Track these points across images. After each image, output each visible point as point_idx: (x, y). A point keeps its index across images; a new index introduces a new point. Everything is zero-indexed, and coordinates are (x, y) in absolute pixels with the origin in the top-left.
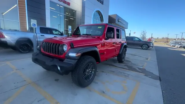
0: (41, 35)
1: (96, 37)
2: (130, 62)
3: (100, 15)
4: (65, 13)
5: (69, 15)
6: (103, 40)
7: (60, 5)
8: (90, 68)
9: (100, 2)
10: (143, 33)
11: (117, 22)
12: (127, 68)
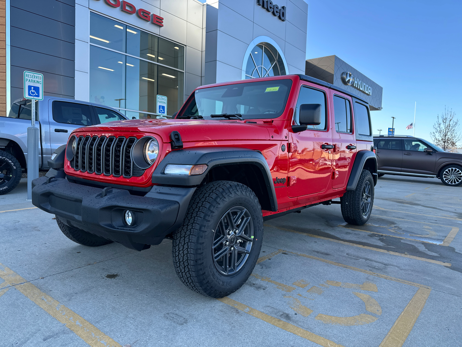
0: (57, 131)
1: (260, 122)
2: (393, 223)
3: (271, 60)
4: (142, 54)
5: (158, 61)
6: (285, 131)
7: (126, 27)
8: (238, 226)
9: (273, 13)
10: (443, 126)
11: (337, 83)
12: (381, 244)
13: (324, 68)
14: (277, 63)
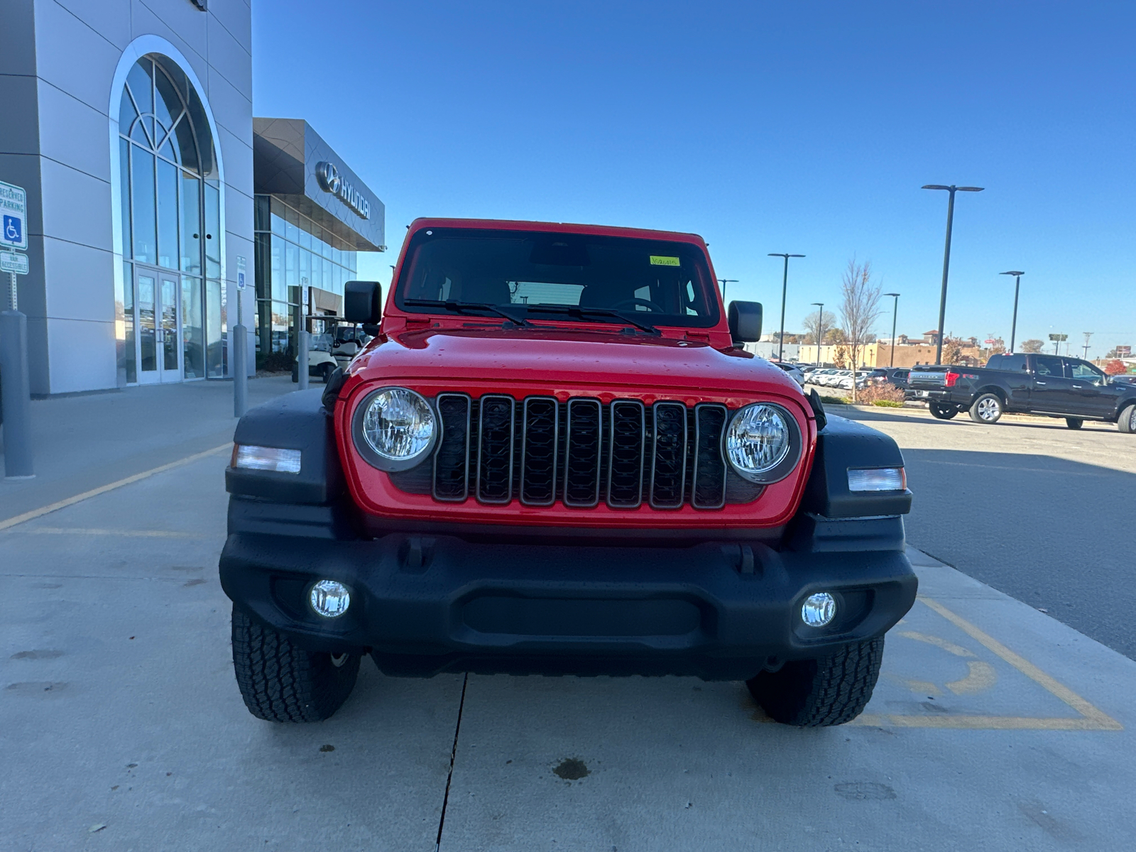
3: (173, 104)
13: (280, 145)
14: (189, 115)
